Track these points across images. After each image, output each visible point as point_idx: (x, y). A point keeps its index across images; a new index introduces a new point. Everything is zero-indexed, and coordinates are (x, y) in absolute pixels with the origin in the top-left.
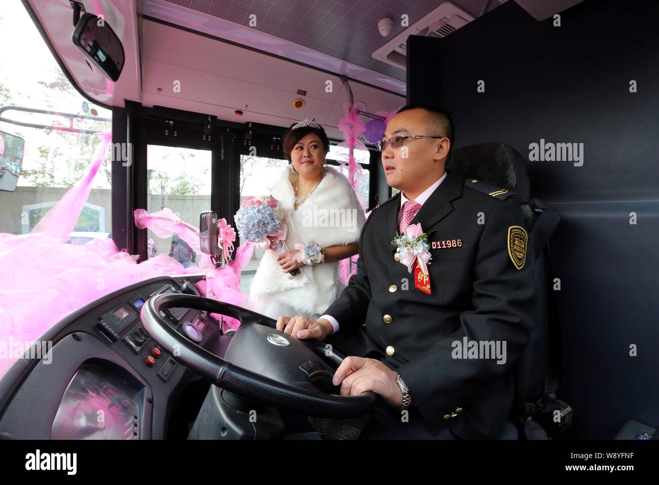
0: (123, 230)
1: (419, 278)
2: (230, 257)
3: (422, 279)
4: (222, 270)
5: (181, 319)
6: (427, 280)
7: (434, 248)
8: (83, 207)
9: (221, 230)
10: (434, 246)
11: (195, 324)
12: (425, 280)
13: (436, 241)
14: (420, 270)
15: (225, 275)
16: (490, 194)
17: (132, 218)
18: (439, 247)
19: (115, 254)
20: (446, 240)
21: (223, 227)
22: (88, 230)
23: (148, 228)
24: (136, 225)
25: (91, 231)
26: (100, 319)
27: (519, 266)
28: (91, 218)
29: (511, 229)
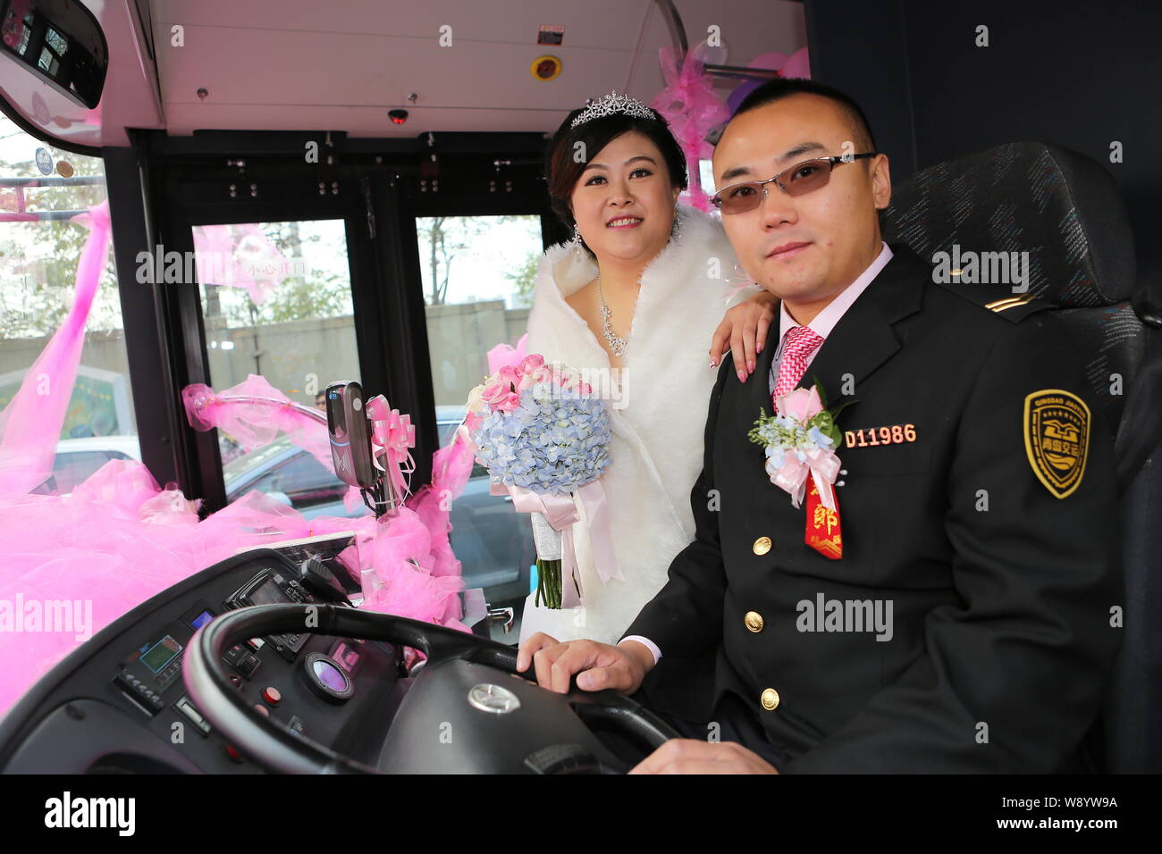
0: (164, 439)
1: (817, 520)
2: (408, 489)
3: (823, 522)
4: (391, 520)
5: (301, 649)
6: (835, 523)
7: (850, 445)
8: (74, 379)
9: (378, 424)
10: (851, 442)
11: (337, 657)
12: (829, 523)
13: (855, 429)
14: (817, 499)
15: (399, 532)
16: (989, 307)
17: (180, 408)
18: (863, 444)
19: (153, 496)
20: (877, 426)
21: (382, 417)
22: (95, 431)
23: (218, 427)
24: (191, 424)
25: (102, 434)
26: (122, 666)
27: (1061, 491)
28: (94, 403)
29: (1033, 401)
